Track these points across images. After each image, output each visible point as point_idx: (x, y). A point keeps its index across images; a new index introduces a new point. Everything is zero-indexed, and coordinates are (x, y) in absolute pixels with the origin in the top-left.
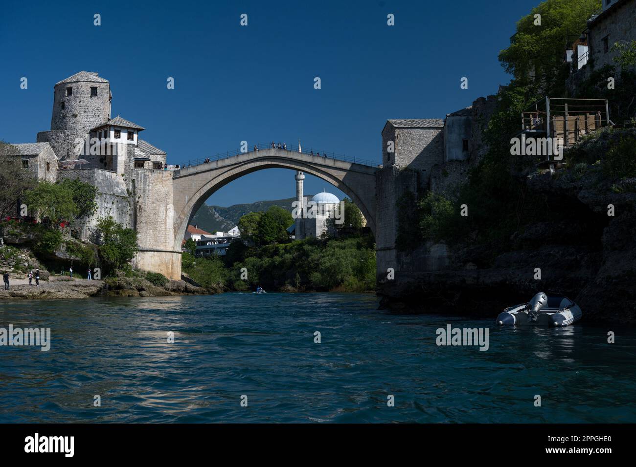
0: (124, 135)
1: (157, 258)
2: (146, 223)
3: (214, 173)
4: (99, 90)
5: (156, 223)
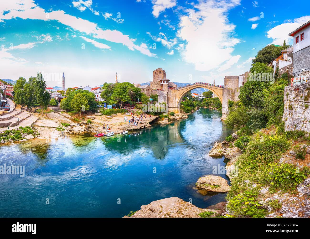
0: (165, 82)
1: (173, 109)
2: (171, 101)
3: (186, 90)
4: (161, 72)
5: (173, 101)
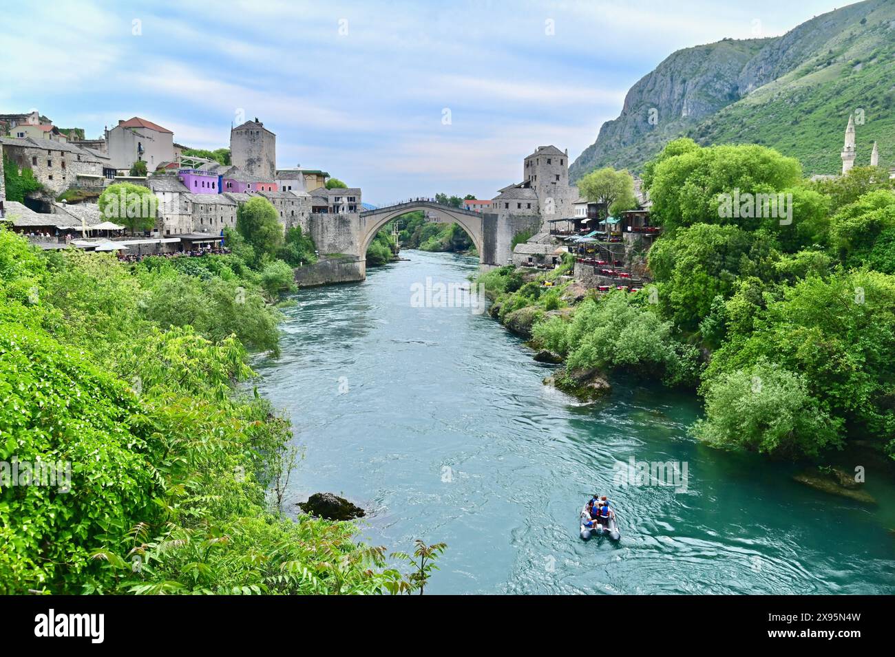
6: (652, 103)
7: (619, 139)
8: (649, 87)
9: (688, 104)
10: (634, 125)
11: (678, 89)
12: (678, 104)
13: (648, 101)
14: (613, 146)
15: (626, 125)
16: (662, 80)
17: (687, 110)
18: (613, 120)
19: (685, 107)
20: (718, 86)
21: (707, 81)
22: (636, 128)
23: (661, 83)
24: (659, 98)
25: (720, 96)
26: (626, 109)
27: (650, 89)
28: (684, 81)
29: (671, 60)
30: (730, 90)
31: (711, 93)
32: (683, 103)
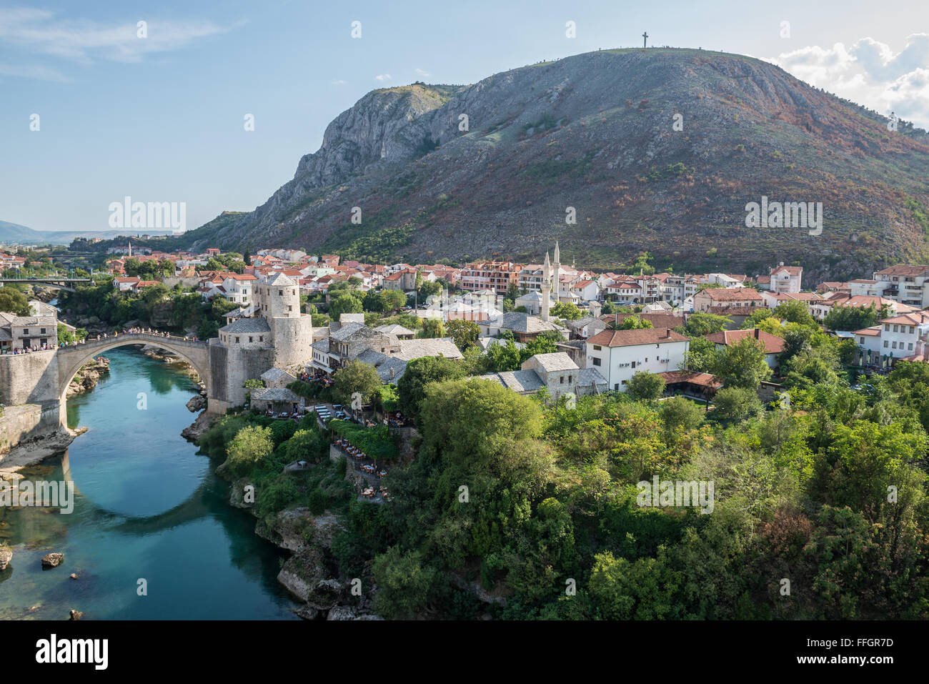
6: (351, 141)
7: (319, 175)
8: (349, 124)
9: (386, 146)
10: (335, 163)
11: (377, 130)
12: (377, 145)
13: (348, 138)
14: (314, 183)
15: (326, 161)
16: (361, 119)
17: (386, 151)
18: (313, 153)
19: (383, 149)
20: (413, 131)
21: (404, 125)
22: (336, 166)
23: (360, 123)
24: (358, 136)
25: (415, 141)
26: (325, 145)
27: (349, 126)
28: (381, 123)
29: (368, 99)
30: (425, 135)
31: (407, 137)
32: (382, 145)
